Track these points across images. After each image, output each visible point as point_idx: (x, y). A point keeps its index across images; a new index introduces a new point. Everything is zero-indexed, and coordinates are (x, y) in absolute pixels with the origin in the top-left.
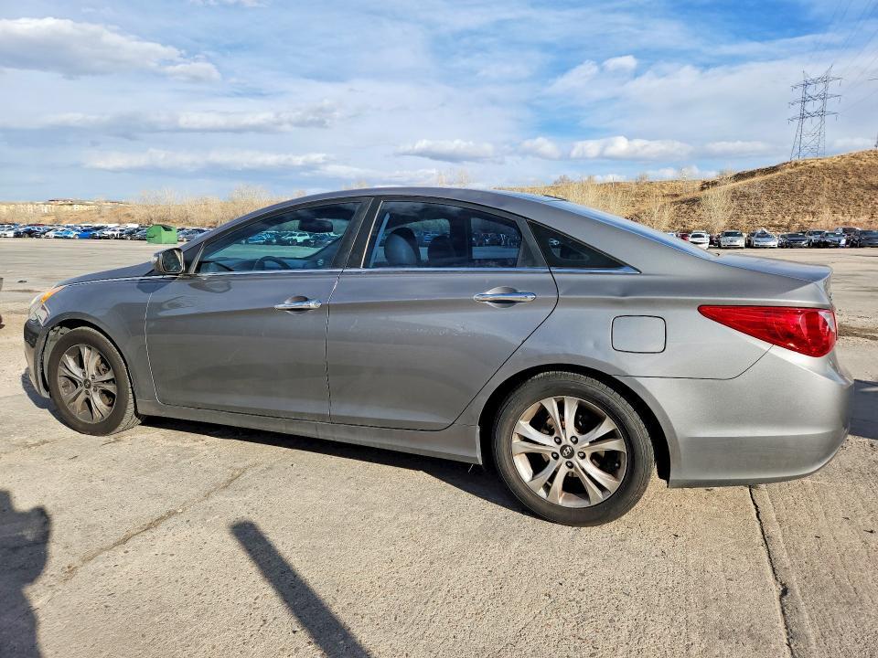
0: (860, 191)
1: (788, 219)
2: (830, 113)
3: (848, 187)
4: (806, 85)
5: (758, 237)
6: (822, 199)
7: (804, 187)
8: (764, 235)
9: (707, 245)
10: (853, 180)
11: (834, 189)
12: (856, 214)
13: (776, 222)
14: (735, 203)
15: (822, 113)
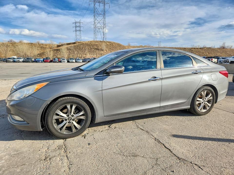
0: (93, 50)
1: (81, 55)
2: (82, 31)
3: (91, 49)
4: (76, 23)
5: (77, 60)
6: (87, 51)
7: (82, 48)
8: (78, 59)
9: (66, 62)
10: (92, 47)
11: (88, 49)
12: (94, 55)
13: (78, 56)
14: (68, 51)
15: (80, 31)
